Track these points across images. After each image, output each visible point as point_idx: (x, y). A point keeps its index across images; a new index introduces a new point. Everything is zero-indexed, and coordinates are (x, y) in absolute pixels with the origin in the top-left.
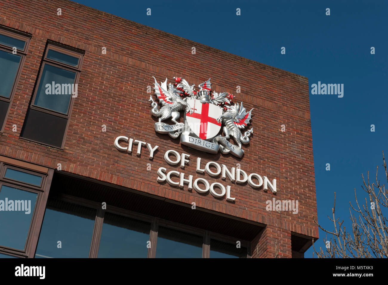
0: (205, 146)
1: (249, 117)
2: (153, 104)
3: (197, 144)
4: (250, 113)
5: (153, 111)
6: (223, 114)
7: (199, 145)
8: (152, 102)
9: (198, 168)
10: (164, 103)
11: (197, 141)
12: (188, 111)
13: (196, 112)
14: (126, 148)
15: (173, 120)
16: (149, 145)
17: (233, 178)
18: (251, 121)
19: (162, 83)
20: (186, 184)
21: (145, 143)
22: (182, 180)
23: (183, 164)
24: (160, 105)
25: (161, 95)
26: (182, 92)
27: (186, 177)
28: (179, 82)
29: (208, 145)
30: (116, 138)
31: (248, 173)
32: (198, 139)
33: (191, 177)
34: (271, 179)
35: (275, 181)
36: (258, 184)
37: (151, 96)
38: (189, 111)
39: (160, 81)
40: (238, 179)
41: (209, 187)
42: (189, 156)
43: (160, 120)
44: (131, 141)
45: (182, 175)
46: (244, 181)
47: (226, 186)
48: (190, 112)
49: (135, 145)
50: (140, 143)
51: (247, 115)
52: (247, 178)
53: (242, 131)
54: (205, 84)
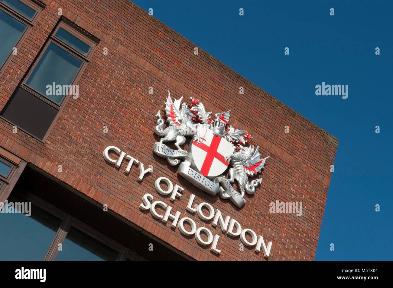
0: (203, 184)
1: (262, 165)
2: (159, 120)
3: (195, 179)
4: (264, 161)
5: (157, 128)
6: (234, 153)
7: (197, 180)
8: (158, 118)
9: (189, 206)
10: (171, 122)
11: (197, 175)
12: (195, 139)
13: (204, 142)
14: (115, 161)
15: (177, 144)
16: (142, 165)
17: (225, 228)
18: (262, 170)
19: (175, 99)
20: (171, 220)
21: (138, 162)
22: (168, 214)
23: (173, 197)
24: (167, 124)
25: (171, 113)
26: (195, 117)
27: (173, 212)
28: (195, 104)
29: (207, 183)
30: (107, 147)
31: (244, 227)
32: (198, 173)
33: (178, 213)
34: (266, 240)
35: (270, 244)
36: (251, 242)
37: (159, 111)
38: (197, 140)
39: (175, 97)
40: (230, 231)
41: (196, 230)
42: (183, 189)
43: (162, 140)
44: (123, 154)
45: (170, 208)
46: (236, 234)
47: (214, 235)
48: (198, 142)
49: (126, 160)
50: (132, 160)
51: (260, 162)
52: (241, 232)
53: (250, 178)
54: (223, 115)
